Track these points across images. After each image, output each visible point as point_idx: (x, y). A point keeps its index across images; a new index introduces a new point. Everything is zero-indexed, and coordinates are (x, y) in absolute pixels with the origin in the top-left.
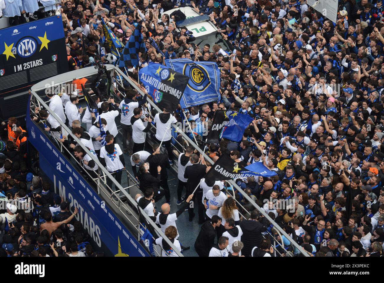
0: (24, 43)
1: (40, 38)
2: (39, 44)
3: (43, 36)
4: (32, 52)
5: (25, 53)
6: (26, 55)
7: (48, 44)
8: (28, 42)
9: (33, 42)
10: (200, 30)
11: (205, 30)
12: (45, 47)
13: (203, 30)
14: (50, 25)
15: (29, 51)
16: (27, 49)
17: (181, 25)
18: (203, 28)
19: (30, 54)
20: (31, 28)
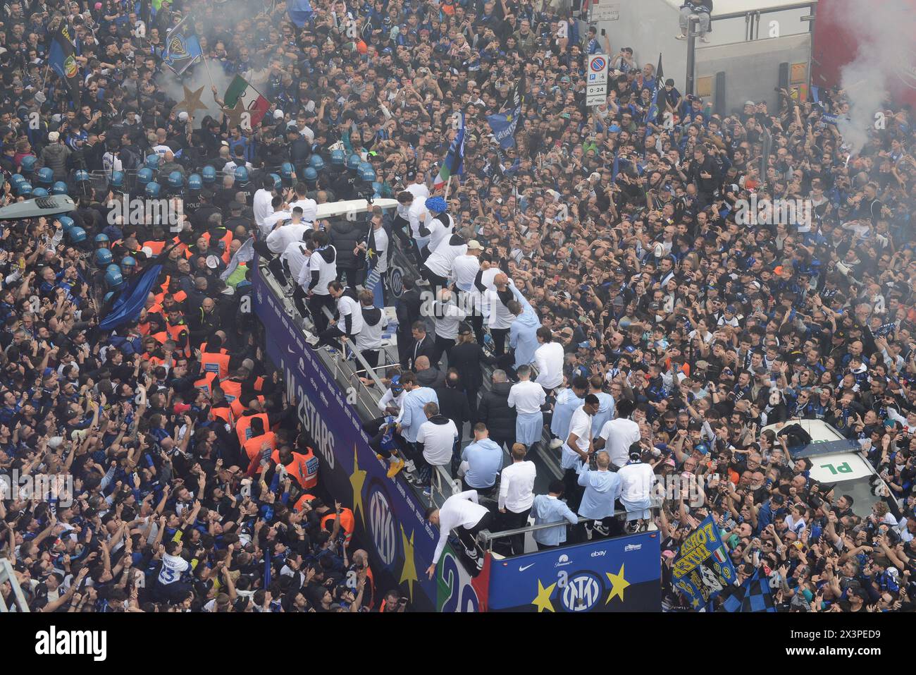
0: (577, 585)
1: (610, 576)
2: (606, 588)
3: (617, 574)
4: (590, 604)
5: (576, 604)
6: (577, 609)
7: (625, 590)
8: (585, 583)
9: (595, 584)
10: (840, 469)
11: (849, 470)
12: (617, 596)
13: (844, 469)
14: (634, 551)
15: (585, 601)
16: (581, 596)
17: (799, 455)
18: (845, 465)
19: (585, 607)
20: (594, 554)
